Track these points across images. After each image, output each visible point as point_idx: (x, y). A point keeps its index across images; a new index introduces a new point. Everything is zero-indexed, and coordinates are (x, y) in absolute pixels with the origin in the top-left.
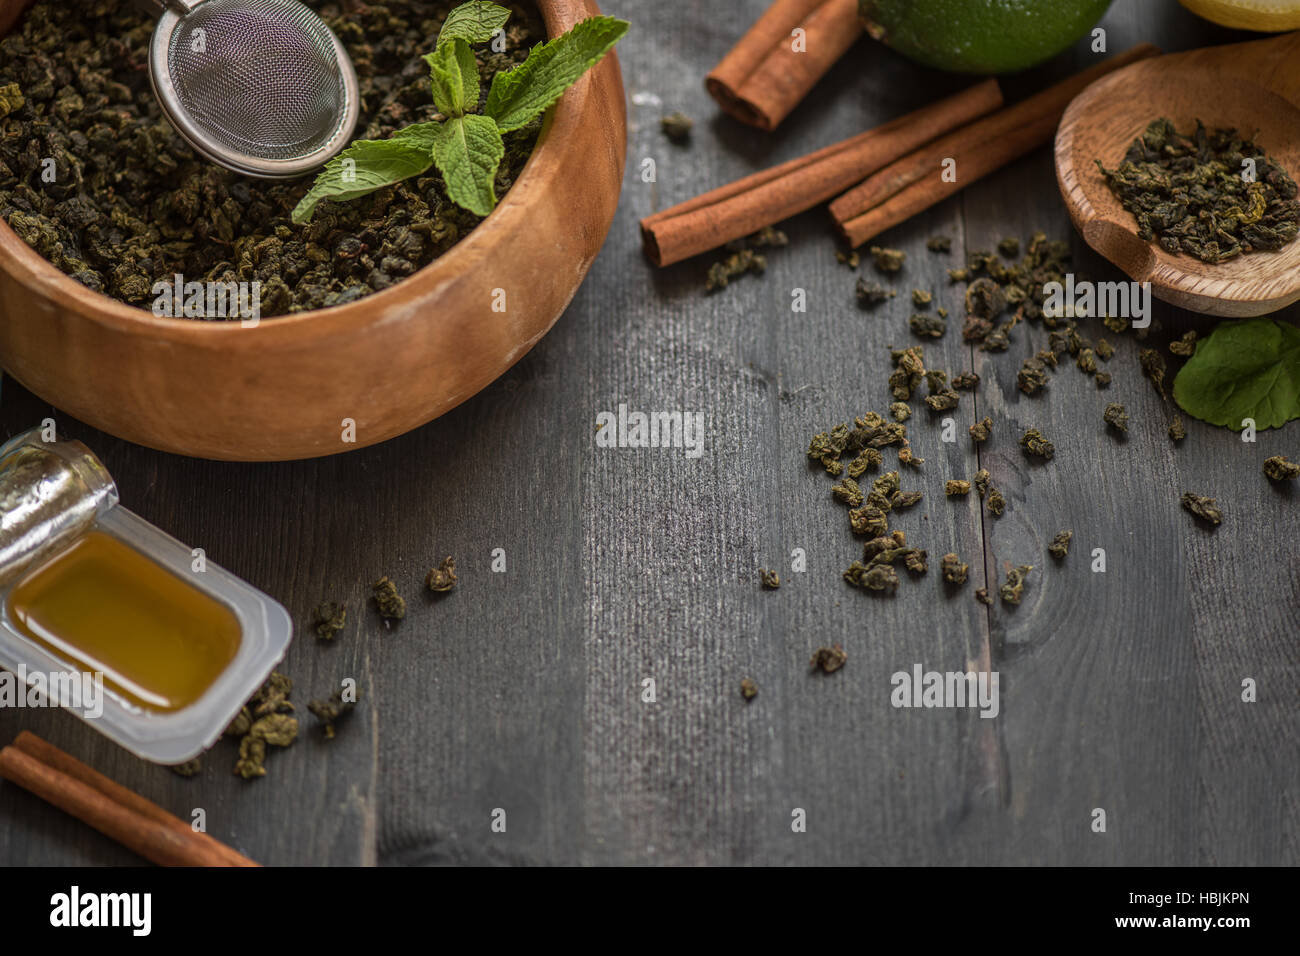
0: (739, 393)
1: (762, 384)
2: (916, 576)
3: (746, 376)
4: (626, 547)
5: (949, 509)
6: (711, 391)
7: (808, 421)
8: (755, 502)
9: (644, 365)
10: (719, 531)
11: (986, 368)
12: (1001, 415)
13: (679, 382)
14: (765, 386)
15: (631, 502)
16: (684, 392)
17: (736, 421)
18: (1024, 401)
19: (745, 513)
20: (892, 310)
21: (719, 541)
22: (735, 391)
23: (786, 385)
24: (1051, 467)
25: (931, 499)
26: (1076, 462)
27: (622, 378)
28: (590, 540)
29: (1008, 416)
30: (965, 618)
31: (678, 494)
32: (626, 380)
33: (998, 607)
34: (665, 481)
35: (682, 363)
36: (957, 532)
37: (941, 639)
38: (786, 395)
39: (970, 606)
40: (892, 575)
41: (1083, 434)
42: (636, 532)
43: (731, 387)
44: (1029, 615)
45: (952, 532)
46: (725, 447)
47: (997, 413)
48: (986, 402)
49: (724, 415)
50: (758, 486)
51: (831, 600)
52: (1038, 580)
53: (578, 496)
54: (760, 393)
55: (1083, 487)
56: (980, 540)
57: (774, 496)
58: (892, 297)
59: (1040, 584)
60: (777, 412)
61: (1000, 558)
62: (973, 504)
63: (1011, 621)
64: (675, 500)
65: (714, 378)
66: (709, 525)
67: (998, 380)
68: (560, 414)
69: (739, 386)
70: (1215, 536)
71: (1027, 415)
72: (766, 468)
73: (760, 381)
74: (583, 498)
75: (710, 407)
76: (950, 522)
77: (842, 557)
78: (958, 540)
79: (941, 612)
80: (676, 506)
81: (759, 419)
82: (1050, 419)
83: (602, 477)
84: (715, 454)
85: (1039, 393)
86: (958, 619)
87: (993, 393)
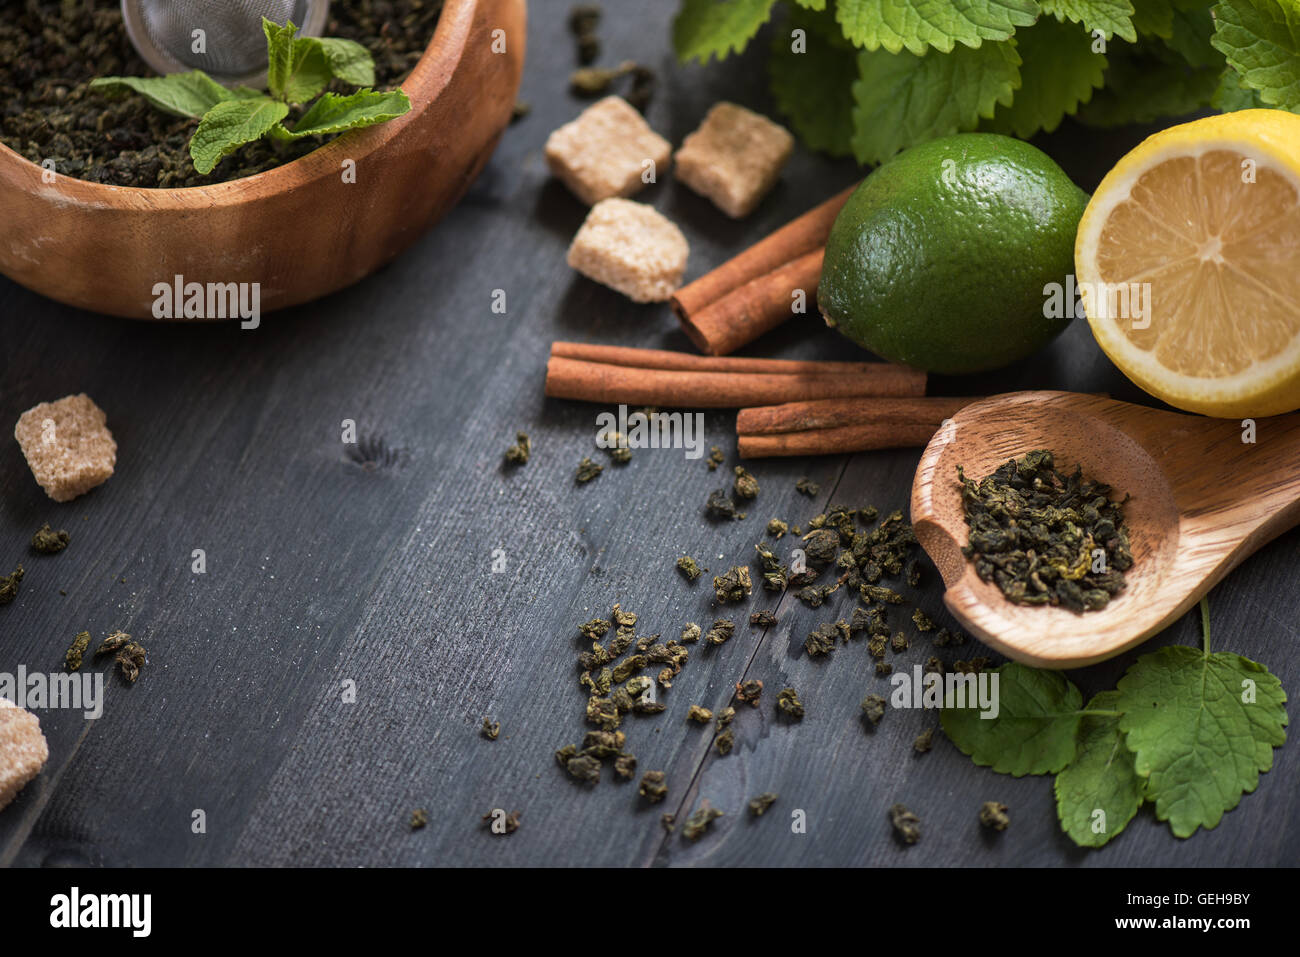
0: (559, 552)
1: (583, 552)
2: (619, 780)
3: (573, 539)
4: (387, 649)
5: (684, 731)
6: (535, 541)
7: (605, 602)
8: (517, 656)
9: (491, 494)
10: (473, 669)
11: (788, 615)
12: (777, 665)
13: (513, 521)
14: (585, 554)
15: (412, 612)
16: (512, 531)
17: (542, 576)
18: (803, 661)
19: (504, 662)
20: (734, 530)
21: (468, 678)
22: (556, 549)
23: (603, 561)
24: (794, 730)
25: (673, 713)
26: (818, 735)
27: (466, 499)
28: (360, 630)
29: (782, 668)
30: (642, 835)
31: (457, 621)
32: (469, 501)
33: (676, 838)
34: (452, 605)
35: (525, 506)
36: (678, 755)
37: (610, 845)
38: (598, 570)
39: (652, 825)
40: (596, 770)
41: (839, 711)
42: (403, 640)
43: (555, 544)
44: (699, 855)
45: (673, 753)
46: (520, 596)
47: (774, 661)
48: (769, 647)
49: (535, 567)
50: (528, 642)
51: (535, 769)
52: (725, 828)
53: (371, 586)
54: (576, 559)
55: (812, 760)
56: (695, 770)
57: (537, 657)
58: (740, 519)
59: (725, 832)
60: (581, 582)
61: (703, 793)
62: (706, 736)
63: (681, 854)
64: (451, 625)
65: (544, 529)
66: (467, 661)
67: (792, 632)
68: (396, 509)
69: (562, 546)
70: (903, 853)
71: (799, 675)
72: (544, 628)
73: (582, 549)
74: (375, 590)
75: (528, 555)
76: (678, 743)
77: (565, 735)
78: (675, 762)
79: (624, 821)
80: (448, 631)
81: (563, 582)
82: (817, 686)
83: (401, 578)
84: (508, 598)
85: (821, 658)
86: (635, 833)
87: (781, 642)
